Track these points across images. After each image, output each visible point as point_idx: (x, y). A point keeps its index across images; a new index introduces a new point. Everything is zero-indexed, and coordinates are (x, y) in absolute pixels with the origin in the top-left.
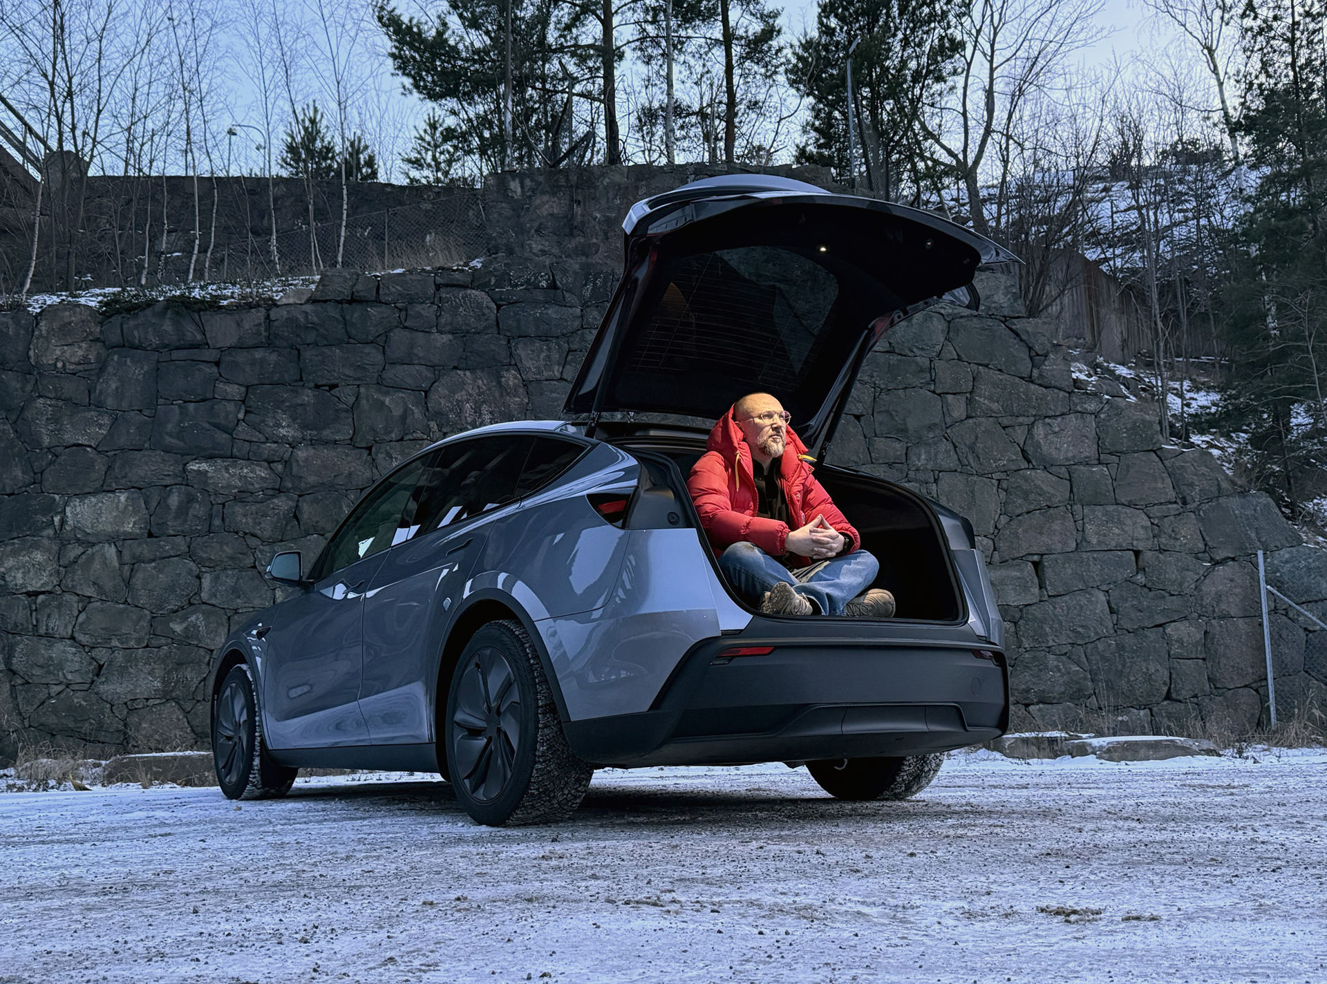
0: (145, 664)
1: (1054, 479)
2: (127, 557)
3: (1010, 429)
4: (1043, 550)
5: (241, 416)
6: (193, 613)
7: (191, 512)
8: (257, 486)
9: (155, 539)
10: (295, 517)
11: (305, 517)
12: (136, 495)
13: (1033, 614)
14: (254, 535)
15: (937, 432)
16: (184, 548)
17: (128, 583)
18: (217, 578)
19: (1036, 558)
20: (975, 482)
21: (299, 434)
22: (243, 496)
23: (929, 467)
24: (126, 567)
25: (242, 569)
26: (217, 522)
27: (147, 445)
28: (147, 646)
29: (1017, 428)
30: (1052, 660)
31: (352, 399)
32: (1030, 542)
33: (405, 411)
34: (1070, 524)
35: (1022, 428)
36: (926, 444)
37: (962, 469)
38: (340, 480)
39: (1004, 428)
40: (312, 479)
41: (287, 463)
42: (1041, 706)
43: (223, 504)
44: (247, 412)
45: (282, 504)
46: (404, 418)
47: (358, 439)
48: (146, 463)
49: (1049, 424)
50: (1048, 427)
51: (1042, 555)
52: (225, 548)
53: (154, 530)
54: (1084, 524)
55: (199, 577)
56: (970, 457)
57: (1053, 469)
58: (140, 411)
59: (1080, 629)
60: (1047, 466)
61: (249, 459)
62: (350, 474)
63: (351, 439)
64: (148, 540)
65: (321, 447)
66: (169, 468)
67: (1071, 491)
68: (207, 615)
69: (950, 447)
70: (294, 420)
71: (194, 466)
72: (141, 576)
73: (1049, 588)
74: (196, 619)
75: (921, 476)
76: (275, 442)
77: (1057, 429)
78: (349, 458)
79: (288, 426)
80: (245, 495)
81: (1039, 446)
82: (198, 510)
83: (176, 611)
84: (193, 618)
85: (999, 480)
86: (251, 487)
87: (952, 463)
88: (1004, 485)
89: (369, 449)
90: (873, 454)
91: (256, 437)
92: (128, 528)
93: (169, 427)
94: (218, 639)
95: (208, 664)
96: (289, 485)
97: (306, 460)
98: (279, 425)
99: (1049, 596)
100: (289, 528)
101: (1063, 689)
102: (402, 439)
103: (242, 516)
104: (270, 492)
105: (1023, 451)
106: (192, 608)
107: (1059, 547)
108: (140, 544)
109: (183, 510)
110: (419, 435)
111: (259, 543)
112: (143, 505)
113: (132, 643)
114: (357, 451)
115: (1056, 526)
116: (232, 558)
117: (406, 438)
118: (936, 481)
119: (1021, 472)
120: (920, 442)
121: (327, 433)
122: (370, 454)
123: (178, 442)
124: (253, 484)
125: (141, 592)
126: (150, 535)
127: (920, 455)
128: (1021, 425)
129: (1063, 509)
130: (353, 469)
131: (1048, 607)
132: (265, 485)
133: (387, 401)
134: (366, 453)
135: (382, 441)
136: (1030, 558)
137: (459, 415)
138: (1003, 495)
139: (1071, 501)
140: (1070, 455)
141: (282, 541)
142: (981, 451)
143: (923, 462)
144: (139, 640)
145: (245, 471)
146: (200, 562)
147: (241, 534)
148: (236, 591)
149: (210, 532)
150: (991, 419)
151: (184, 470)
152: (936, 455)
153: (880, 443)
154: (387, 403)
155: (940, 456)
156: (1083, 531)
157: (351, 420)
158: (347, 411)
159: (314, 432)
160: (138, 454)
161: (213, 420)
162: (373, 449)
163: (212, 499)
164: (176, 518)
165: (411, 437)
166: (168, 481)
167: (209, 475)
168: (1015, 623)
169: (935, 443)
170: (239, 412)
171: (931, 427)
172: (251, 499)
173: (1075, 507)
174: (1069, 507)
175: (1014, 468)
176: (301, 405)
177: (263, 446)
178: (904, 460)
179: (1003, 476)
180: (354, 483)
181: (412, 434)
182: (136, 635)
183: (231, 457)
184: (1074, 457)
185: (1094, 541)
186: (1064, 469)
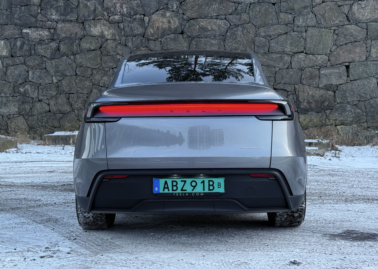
0: (12, 102)
1: (359, 29)
2: (5, 65)
3: (342, 7)
4: (350, 60)
5: (39, 11)
6: (26, 85)
7: (24, 48)
8: (45, 38)
9: (13, 58)
10: (59, 50)
11: (61, 50)
12: (7, 42)
13: (342, 89)
14: (45, 57)
15: (309, 9)
16: (23, 61)
17: (5, 73)
18: (34, 72)
19: (347, 64)
20: (323, 31)
21: (59, 18)
22: (41, 41)
23: (303, 25)
24: (5, 68)
25: (42, 69)
26: (33, 52)
27: (9, 23)
28: (13, 96)
29: (345, 6)
30: (349, 107)
31: (77, 4)
32: (345, 57)
33: (95, 8)
34: (364, 49)
35: (347, 6)
36: (303, 15)
37: (318, 26)
38: (73, 36)
39: (339, 6)
40: (63, 35)
41: (55, 29)
42: (342, 126)
43: (35, 45)
44: (41, 10)
45: (54, 45)
46: (95, 10)
47: (79, 19)
48: (9, 30)
49: (360, 4)
50: (359, 6)
51: (350, 62)
52: (36, 61)
53: (13, 54)
54: (371, 49)
55: (28, 72)
56: (322, 20)
57: (359, 25)
58: (7, 10)
59: (363, 95)
60: (357, 23)
61: (42, 28)
62: (76, 33)
63: (77, 20)
64: (11, 58)
65: (66, 23)
66: (16, 32)
67: (367, 34)
68: (31, 85)
69: (313, 16)
70: (57, 12)
71: (25, 31)
72: (10, 71)
73: (351, 77)
74: (27, 87)
75: (299, 29)
76: (51, 21)
77: (364, 6)
78: (76, 27)
79: (55, 15)
80: (41, 42)
81: (354, 14)
82: (26, 47)
83: (21, 84)
84: (26, 87)
85: (335, 30)
86: (43, 39)
87: (314, 23)
88: (336, 32)
89: (83, 23)
90: (279, 21)
91: (44, 19)
92: (4, 54)
93: (16, 16)
94: (35, 94)
95: (32, 103)
96: (56, 37)
97: (61, 28)
98: (52, 15)
99: (351, 81)
100: (56, 54)
101: (352, 119)
102: (94, 19)
103: (40, 49)
104: (50, 40)
105: (347, 16)
106: (26, 83)
107: (358, 59)
108: (9, 60)
109: (21, 47)
110: (100, 17)
111: (47, 60)
112: (9, 46)
113: (8, 95)
114: (78, 24)
115: (358, 50)
116: (38, 65)
117: (96, 18)
118: (306, 31)
119: (345, 26)
120: (300, 14)
121: (68, 17)
122: (83, 25)
123: (19, 22)
124: (44, 38)
125: (10, 77)
126: (12, 56)
127: (300, 20)
128: (347, 5)
129: (362, 42)
130: (77, 31)
131: (349, 85)
132: (48, 38)
133: (89, 4)
134: (81, 25)
135: (87, 20)
136: (345, 64)
137: (115, 9)
138: (335, 36)
139: (366, 38)
140: (368, 17)
141: (54, 59)
142: (326, 17)
143: (300, 23)
144: (10, 94)
145: (41, 32)
146: (28, 66)
147: (40, 56)
148: (40, 77)
149: (31, 55)
150: (333, 3)
151: (22, 32)
152: (306, 20)
153: (282, 15)
154: (89, 5)
155: (308, 20)
156: (370, 52)
157: (77, 12)
158: (75, 8)
159: (64, 17)
160: (6, 27)
161: (30, 13)
162: (84, 23)
163: (31, 43)
164: (19, 50)
165: (97, 18)
166: (17, 36)
167: (30, 34)
168: (335, 92)
169: (307, 15)
170: (39, 10)
171: (305, 8)
172: (44, 43)
173: (368, 41)
174: (365, 41)
175: (341, 24)
176: (59, 6)
177: (47, 23)
178: (292, 22)
179: (336, 28)
180: (78, 36)
181: (97, 17)
182: (9, 92)
183: (37, 27)
184: (370, 19)
185: (374, 56)
186: (364, 24)
